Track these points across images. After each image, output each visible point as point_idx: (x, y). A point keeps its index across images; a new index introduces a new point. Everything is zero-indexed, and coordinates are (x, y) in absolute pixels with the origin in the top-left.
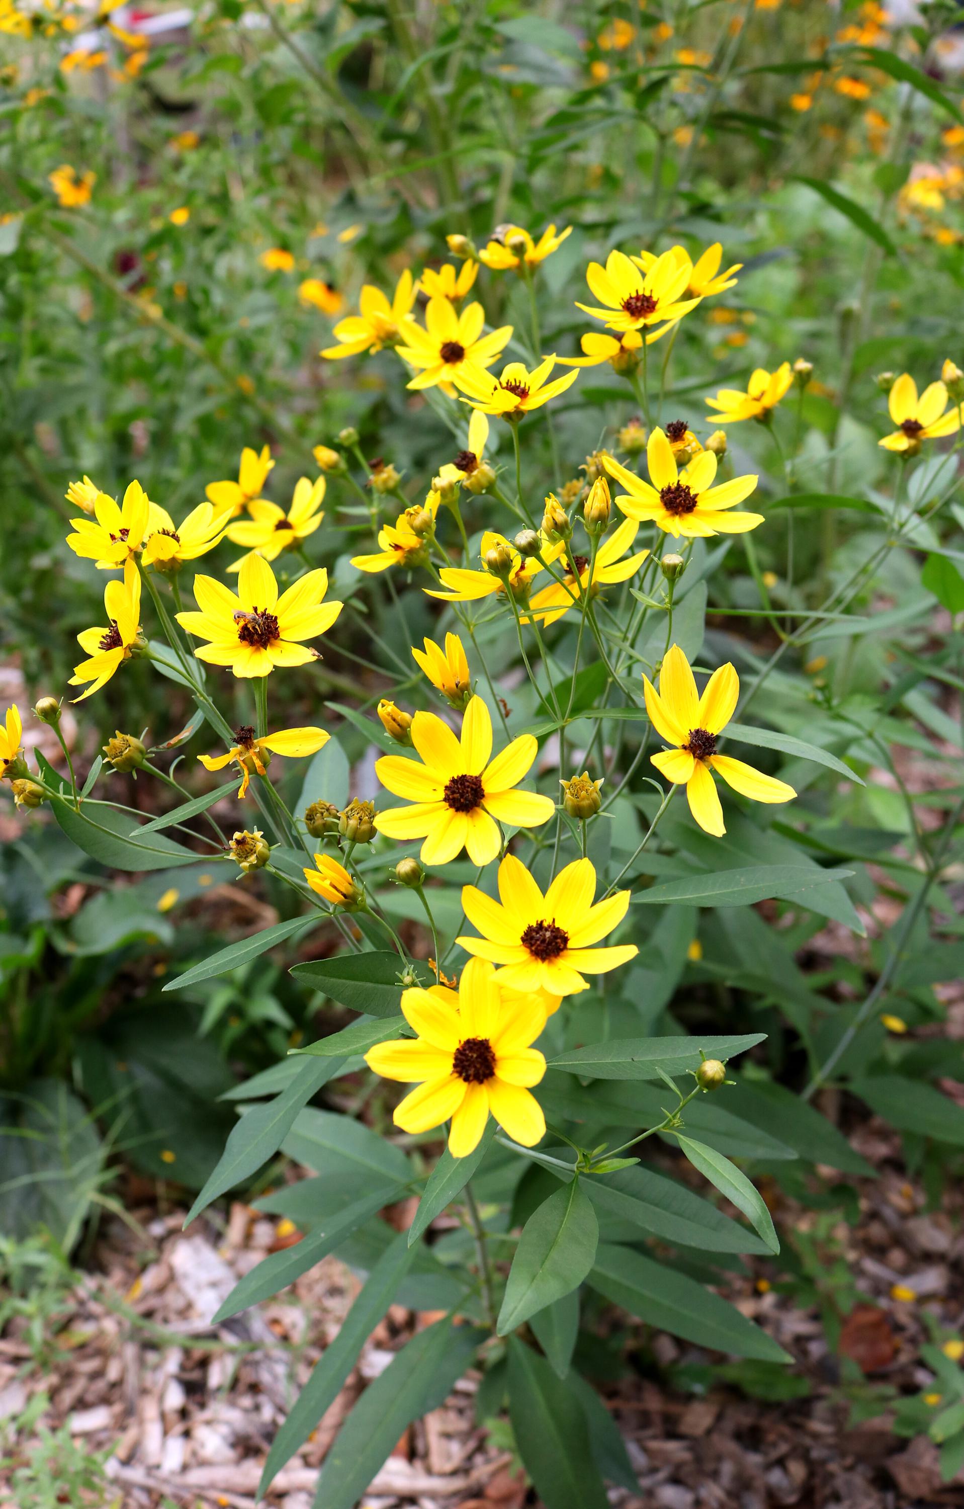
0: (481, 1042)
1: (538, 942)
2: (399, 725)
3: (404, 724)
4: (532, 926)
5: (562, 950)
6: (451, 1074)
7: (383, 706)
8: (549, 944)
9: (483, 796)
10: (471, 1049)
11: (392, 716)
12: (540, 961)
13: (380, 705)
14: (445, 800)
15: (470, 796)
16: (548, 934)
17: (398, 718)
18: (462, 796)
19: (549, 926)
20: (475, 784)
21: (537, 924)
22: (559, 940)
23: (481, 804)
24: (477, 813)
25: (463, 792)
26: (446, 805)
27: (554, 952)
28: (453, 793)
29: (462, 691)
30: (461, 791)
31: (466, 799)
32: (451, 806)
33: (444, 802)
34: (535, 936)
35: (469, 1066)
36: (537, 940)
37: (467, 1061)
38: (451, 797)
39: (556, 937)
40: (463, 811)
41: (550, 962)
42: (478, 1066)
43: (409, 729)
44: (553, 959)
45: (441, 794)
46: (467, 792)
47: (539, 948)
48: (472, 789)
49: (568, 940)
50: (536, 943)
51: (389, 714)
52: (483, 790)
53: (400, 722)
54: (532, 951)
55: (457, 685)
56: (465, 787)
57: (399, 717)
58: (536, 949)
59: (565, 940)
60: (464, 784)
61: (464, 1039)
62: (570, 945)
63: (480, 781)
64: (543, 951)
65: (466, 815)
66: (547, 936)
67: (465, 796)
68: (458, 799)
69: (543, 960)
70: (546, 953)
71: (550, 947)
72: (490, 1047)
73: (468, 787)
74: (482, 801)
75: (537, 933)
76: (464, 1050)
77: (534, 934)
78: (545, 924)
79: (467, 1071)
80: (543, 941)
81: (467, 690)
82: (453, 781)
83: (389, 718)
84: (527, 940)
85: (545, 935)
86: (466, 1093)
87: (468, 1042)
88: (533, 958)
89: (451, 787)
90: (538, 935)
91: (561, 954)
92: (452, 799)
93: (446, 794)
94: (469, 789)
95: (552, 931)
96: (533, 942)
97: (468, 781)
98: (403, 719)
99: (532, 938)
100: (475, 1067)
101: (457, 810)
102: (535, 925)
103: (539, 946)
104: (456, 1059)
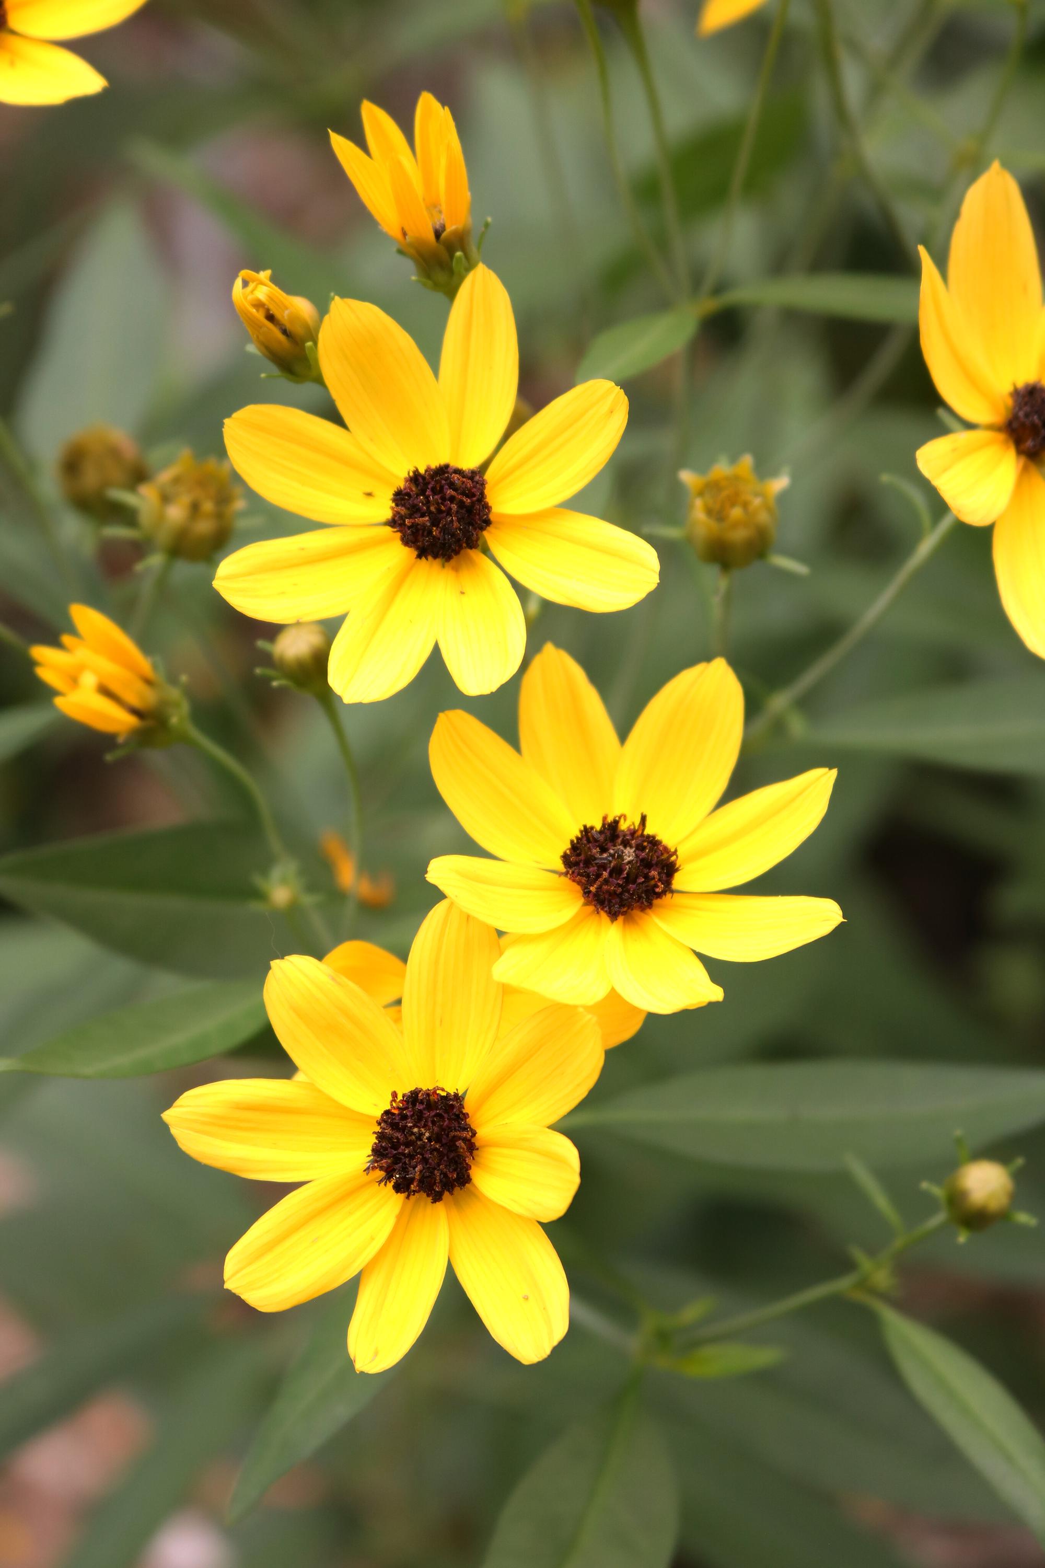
0: (447, 1098)
1: (605, 874)
2: (285, 332)
3: (298, 330)
4: (592, 828)
5: (659, 896)
6: (367, 1170)
7: (245, 284)
8: (630, 879)
9: (488, 522)
10: (419, 1118)
11: (268, 310)
12: (604, 916)
13: (238, 283)
14: (392, 523)
15: (456, 524)
16: (629, 854)
17: (283, 316)
18: (435, 523)
19: (633, 833)
20: (470, 495)
21: (604, 825)
22: (654, 873)
23: (480, 542)
24: (471, 563)
25: (440, 511)
26: (394, 536)
27: (640, 897)
28: (414, 510)
29: (450, 248)
30: (432, 509)
31: (444, 530)
32: (406, 542)
33: (388, 529)
34: (598, 856)
35: (411, 1156)
36: (603, 867)
37: (407, 1145)
38: (408, 522)
39: (647, 864)
40: (435, 557)
41: (630, 920)
42: (433, 1159)
43: (309, 344)
44: (636, 913)
45: (384, 509)
46: (449, 512)
47: (605, 887)
48: (461, 504)
49: (677, 870)
50: (599, 876)
51: (259, 305)
52: (487, 507)
53: (288, 326)
54: (587, 893)
55: (438, 234)
56: (444, 499)
57: (286, 313)
58: (599, 888)
59: (669, 869)
60: (442, 490)
61: (404, 1089)
62: (678, 881)
63: (483, 484)
64: (613, 894)
65: (443, 566)
66: (627, 859)
67: (443, 522)
68: (424, 526)
69: (613, 916)
70: (622, 900)
71: (632, 887)
72: (466, 1116)
73: (452, 499)
74: (485, 533)
75: (604, 850)
76: (404, 1117)
77: (595, 851)
78: (623, 826)
79: (404, 1170)
80: (617, 871)
81: (463, 250)
82: (415, 478)
83: (260, 316)
84: (577, 864)
85: (621, 857)
86: (399, 1217)
87: (414, 1098)
88: (591, 908)
89: (408, 494)
90: (605, 855)
91: (656, 902)
92: (409, 528)
93: (396, 514)
94: (454, 507)
95: (640, 848)
96: (592, 870)
97: (452, 485)
98: (295, 318)
99: (588, 861)
100: (425, 1161)
101: (422, 553)
102: (598, 826)
103: (606, 882)
104: (381, 1136)
